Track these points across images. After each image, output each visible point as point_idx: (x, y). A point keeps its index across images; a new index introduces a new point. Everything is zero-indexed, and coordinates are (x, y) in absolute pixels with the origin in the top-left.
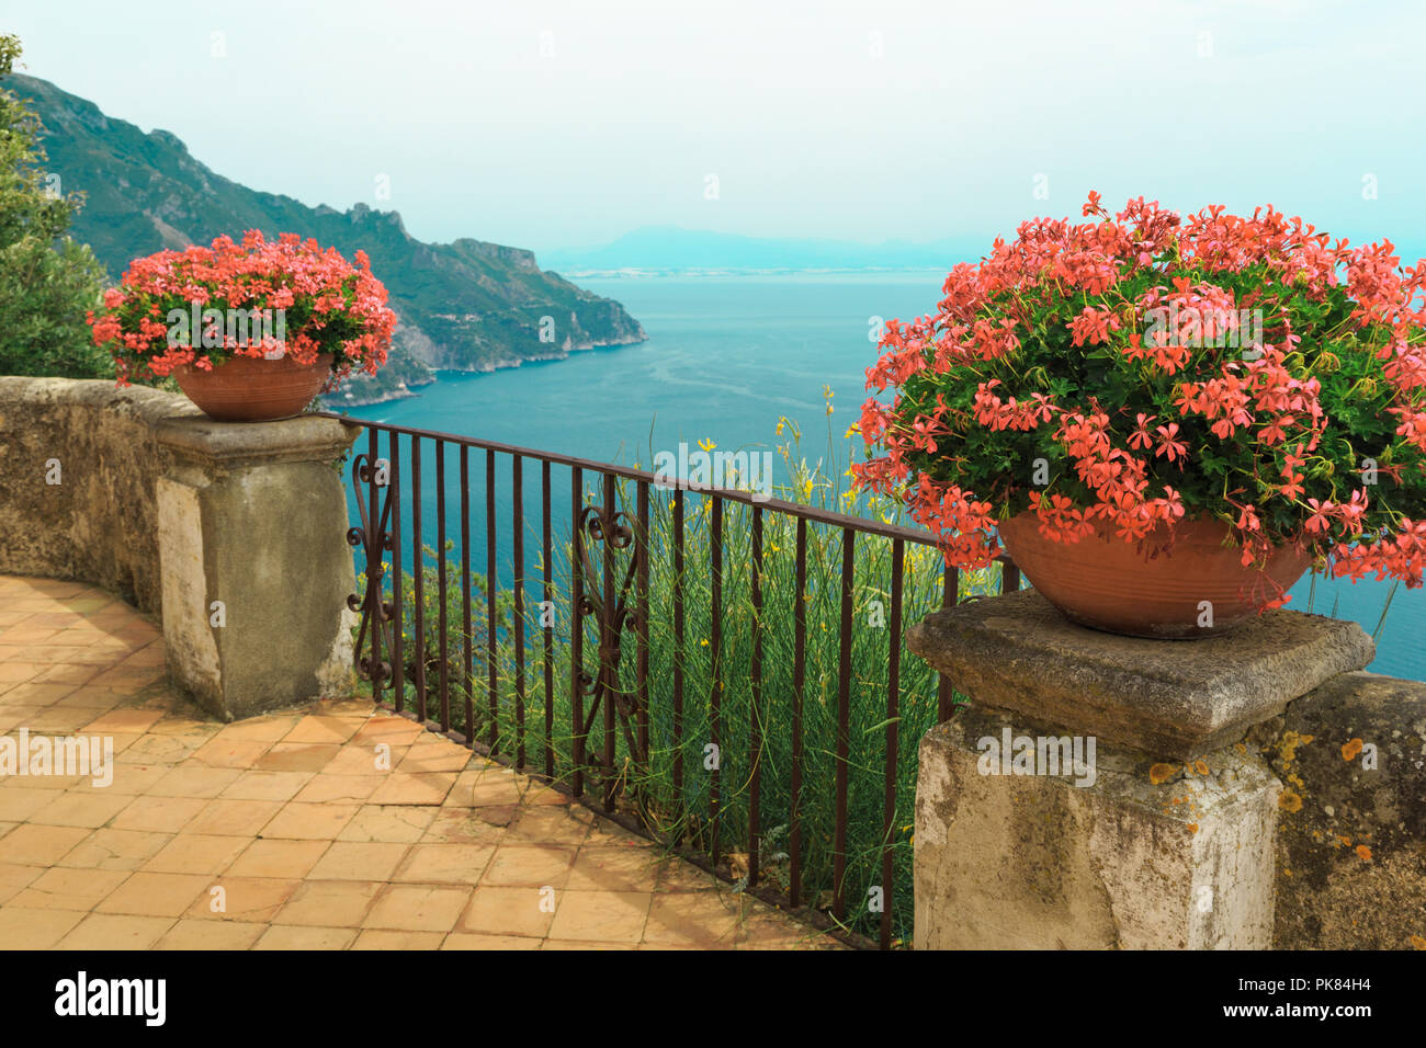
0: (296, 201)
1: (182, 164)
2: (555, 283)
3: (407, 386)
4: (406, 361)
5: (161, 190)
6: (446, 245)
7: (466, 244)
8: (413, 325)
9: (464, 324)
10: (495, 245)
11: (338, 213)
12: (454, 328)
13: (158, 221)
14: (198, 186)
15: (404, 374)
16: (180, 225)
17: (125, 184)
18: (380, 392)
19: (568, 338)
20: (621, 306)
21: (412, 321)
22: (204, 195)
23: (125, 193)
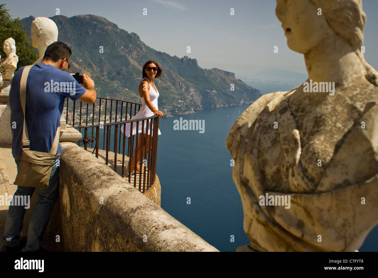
0: (168, 54)
1: (138, 42)
2: (240, 83)
3: (194, 110)
4: (194, 102)
5: (132, 49)
6: (209, 70)
7: (215, 69)
8: (197, 92)
9: (212, 93)
10: (223, 71)
11: (179, 58)
12: (209, 94)
13: (130, 58)
14: (141, 49)
15: (194, 107)
16: (136, 60)
17: (122, 47)
18: (185, 111)
19: (242, 100)
20: (259, 91)
21: (197, 91)
22: (143, 51)
23: (122, 50)
